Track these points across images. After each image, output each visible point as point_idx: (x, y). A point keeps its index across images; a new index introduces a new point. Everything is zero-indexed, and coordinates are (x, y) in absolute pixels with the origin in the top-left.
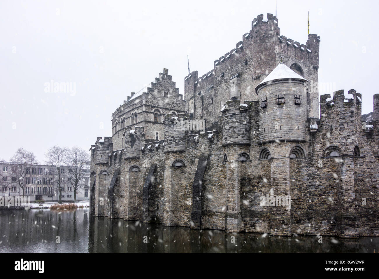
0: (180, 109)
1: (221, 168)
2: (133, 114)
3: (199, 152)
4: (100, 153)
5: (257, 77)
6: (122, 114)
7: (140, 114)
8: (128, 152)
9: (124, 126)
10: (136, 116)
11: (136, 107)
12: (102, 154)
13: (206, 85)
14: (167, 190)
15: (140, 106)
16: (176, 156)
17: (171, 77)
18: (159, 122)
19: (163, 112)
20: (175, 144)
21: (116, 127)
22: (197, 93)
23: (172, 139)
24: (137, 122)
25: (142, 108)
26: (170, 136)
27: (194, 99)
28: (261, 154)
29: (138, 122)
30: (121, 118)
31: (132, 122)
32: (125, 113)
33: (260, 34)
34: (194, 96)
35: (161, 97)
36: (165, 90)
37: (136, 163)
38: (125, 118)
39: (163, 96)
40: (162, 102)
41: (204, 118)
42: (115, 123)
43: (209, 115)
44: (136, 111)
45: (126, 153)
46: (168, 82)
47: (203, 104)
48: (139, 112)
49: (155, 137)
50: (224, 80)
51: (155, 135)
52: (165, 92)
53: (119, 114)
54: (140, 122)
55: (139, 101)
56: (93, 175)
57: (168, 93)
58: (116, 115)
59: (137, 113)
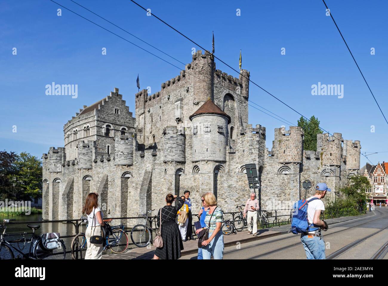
0: (130, 125)
2: (85, 127)
3: (144, 166)
4: (53, 163)
5: (197, 103)
6: (74, 126)
7: (93, 128)
8: (82, 163)
9: (76, 138)
10: (89, 129)
11: (88, 121)
12: (55, 164)
13: (155, 104)
15: (93, 121)
16: (124, 168)
17: (121, 96)
18: (110, 136)
19: (114, 127)
20: (124, 158)
21: (68, 137)
22: (147, 110)
23: (122, 153)
25: (94, 123)
26: (120, 151)
27: (144, 115)
28: (193, 170)
29: (90, 135)
30: (73, 130)
31: (84, 134)
32: (77, 125)
33: (199, 67)
34: (144, 113)
35: (112, 114)
36: (116, 107)
37: (89, 173)
38: (78, 131)
39: (114, 112)
40: (113, 118)
41: (153, 133)
42: (68, 133)
43: (157, 130)
44: (88, 125)
45: (80, 163)
46: (119, 101)
47: (152, 121)
48: (92, 126)
49: (107, 149)
50: (170, 102)
51: (107, 148)
52: (116, 110)
53: (72, 126)
54: (92, 135)
55: (91, 116)
56: (46, 183)
57: (119, 111)
58: (69, 127)
59: (90, 127)
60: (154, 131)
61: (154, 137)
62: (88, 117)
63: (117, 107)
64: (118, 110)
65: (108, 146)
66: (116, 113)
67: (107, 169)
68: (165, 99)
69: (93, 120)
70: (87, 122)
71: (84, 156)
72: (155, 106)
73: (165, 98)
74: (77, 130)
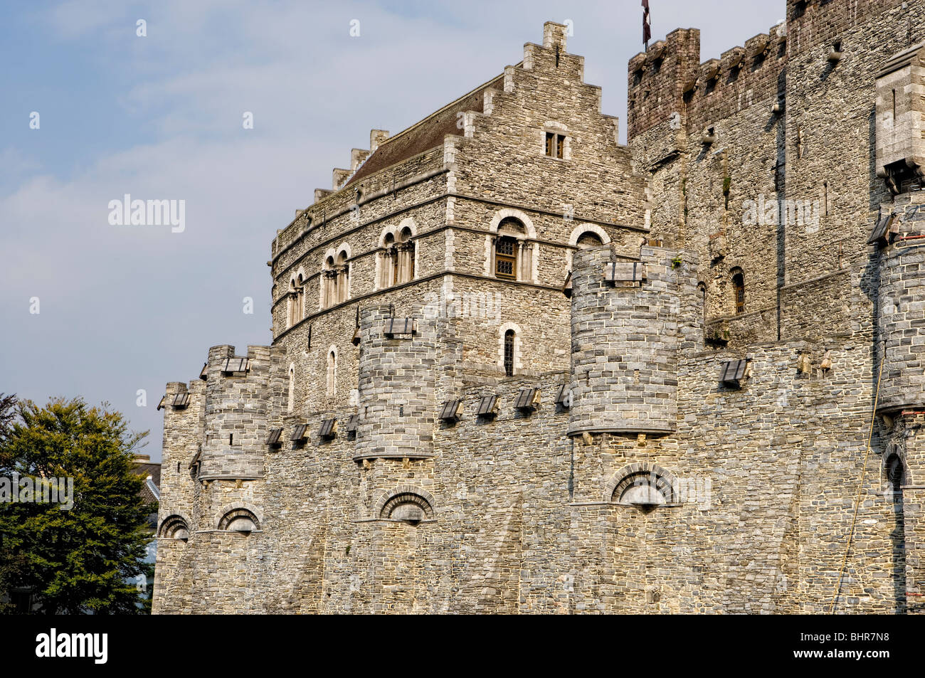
0: (624, 218)
2: (389, 237)
3: (748, 437)
4: (225, 427)
6: (332, 235)
7: (431, 238)
8: (377, 427)
9: (341, 294)
10: (410, 247)
11: (408, 204)
12: (236, 432)
13: (745, 101)
15: (432, 202)
16: (628, 452)
17: (576, 62)
18: (519, 280)
19: (542, 228)
20: (626, 393)
21: (294, 296)
23: (614, 366)
24: (413, 275)
25: (440, 209)
26: (601, 353)
27: (676, 166)
29: (417, 278)
30: (326, 256)
31: (384, 274)
32: (347, 229)
34: (679, 154)
35: (532, 159)
36: (549, 123)
37: (412, 482)
38: (349, 256)
39: (543, 152)
40: (534, 182)
41: (730, 260)
42: (294, 275)
43: (759, 243)
44: (407, 222)
45: (366, 427)
46: (566, 88)
47: (726, 193)
48: (426, 229)
49: (502, 352)
50: (843, 77)
51: (502, 341)
52: (549, 136)
53: (317, 235)
54: (426, 274)
55: (425, 175)
57: (568, 140)
58: (301, 240)
59: (414, 233)
60: (739, 250)
61: (739, 281)
62: (410, 181)
63: (558, 124)
64: (561, 138)
65: (510, 333)
66: (548, 152)
67: (519, 459)
68: (810, 67)
69: (433, 197)
70: (402, 206)
71: (394, 386)
72: (747, 113)
73: (810, 61)
74: (344, 254)
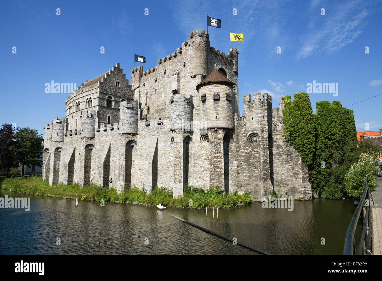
0: (129, 97)
1: (168, 148)
2: (88, 99)
3: (149, 134)
4: (56, 132)
5: (194, 76)
6: (77, 98)
8: (85, 132)
9: (78, 109)
10: (91, 101)
11: (91, 93)
13: (150, 79)
14: (121, 165)
16: (129, 137)
17: (122, 70)
18: (111, 107)
19: (115, 98)
20: (129, 127)
21: (70, 109)
22: (142, 84)
23: (127, 122)
25: (97, 94)
26: (125, 120)
27: (139, 89)
28: (201, 137)
29: (92, 106)
30: (76, 102)
31: (86, 106)
32: (80, 97)
33: (196, 44)
34: (139, 87)
35: (114, 86)
36: (117, 80)
37: (91, 142)
38: (80, 102)
39: (116, 85)
40: (114, 90)
41: (147, 105)
42: (70, 105)
43: (152, 102)
44: (91, 96)
45: (83, 132)
46: (120, 74)
47: (147, 94)
48: (94, 98)
49: (107, 119)
50: (166, 76)
51: (108, 118)
52: (117, 82)
53: (74, 98)
54: (94, 106)
55: (94, 88)
56: (47, 152)
57: (120, 83)
58: (71, 99)
59: (92, 98)
60: (149, 103)
61: (149, 109)
62: (91, 89)
63: (118, 80)
64: (119, 83)
65: (109, 117)
66: (117, 85)
67: (110, 138)
68: (161, 74)
69: (96, 92)
70: (90, 94)
71: (88, 125)
72: (151, 81)
73: (161, 73)
74: (79, 102)
